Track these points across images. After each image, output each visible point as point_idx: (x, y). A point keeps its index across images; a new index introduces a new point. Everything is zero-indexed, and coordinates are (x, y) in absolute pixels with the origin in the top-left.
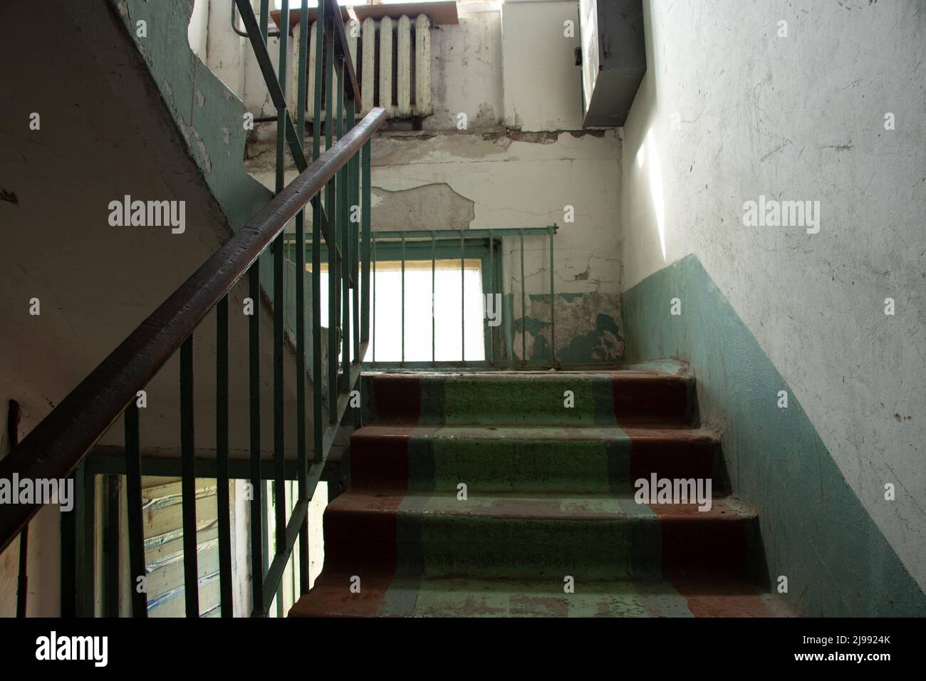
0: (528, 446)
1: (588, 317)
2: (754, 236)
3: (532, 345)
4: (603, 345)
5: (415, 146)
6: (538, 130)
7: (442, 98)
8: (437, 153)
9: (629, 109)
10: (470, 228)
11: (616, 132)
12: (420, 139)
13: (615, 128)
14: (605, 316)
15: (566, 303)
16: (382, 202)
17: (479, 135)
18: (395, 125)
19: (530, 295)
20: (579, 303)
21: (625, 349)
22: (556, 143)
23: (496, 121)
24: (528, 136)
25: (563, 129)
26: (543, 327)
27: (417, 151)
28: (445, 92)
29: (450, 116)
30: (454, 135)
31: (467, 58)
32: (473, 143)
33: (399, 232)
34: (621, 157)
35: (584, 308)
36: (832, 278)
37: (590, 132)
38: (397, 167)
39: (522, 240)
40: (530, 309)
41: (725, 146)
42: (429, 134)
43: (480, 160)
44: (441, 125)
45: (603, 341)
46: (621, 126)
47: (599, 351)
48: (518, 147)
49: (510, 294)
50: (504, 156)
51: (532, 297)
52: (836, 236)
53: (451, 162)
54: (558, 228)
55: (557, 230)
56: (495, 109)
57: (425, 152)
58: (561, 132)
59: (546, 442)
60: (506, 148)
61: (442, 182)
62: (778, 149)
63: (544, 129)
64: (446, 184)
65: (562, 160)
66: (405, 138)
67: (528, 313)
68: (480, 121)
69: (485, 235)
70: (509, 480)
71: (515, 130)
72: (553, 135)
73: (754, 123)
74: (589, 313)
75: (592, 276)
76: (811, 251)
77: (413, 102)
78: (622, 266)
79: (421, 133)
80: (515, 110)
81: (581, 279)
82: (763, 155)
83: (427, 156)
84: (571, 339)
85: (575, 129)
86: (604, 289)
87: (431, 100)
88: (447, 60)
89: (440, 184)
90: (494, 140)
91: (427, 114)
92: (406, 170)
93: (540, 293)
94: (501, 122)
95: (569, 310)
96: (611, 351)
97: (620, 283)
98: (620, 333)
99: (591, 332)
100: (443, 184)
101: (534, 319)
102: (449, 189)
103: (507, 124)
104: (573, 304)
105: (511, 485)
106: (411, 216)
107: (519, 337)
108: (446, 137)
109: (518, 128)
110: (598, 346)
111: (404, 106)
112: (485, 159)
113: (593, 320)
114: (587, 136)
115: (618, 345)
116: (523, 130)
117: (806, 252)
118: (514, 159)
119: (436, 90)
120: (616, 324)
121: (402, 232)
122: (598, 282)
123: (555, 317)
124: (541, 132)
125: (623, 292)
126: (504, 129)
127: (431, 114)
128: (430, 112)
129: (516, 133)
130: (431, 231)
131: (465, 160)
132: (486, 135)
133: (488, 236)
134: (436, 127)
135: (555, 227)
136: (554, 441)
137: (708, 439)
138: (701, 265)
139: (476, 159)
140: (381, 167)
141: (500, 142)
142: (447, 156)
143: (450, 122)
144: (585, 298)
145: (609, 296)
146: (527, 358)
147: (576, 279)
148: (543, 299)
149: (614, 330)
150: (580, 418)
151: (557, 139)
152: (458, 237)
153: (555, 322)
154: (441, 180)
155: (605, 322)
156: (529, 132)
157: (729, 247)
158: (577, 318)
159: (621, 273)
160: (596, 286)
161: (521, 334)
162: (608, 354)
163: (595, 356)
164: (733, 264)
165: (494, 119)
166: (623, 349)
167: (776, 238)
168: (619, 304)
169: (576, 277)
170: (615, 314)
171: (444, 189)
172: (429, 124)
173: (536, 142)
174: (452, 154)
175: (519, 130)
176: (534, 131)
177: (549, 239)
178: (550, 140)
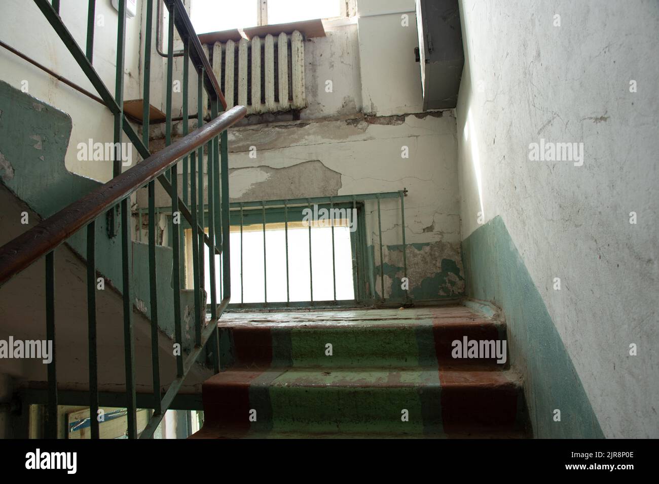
0: (350, 393)
1: (434, 262)
2: (537, 204)
3: (390, 285)
4: (447, 284)
5: (294, 133)
6: (390, 115)
7: (315, 94)
8: (312, 137)
9: (457, 93)
10: (339, 195)
11: (451, 112)
12: (298, 127)
13: (451, 109)
14: (448, 260)
15: (416, 251)
16: (270, 177)
17: (343, 121)
18: (279, 117)
19: (388, 246)
20: (426, 251)
21: (465, 287)
22: (404, 124)
23: (357, 109)
24: (382, 120)
25: (409, 113)
26: (398, 271)
27: (296, 136)
28: (317, 89)
29: (321, 107)
30: (324, 122)
31: (333, 62)
32: (339, 127)
33: (283, 200)
34: (456, 132)
35: (431, 254)
36: (599, 257)
37: (431, 114)
38: (281, 149)
39: (379, 202)
40: (388, 257)
41: (513, 121)
42: (304, 122)
43: (344, 141)
44: (315, 115)
45: (447, 281)
46: (454, 108)
47: (445, 290)
48: (374, 129)
49: (371, 246)
50: (363, 136)
51: (389, 247)
52: (600, 213)
53: (322, 143)
54: (407, 191)
55: (407, 193)
56: (356, 100)
57: (301, 137)
58: (407, 115)
59: (366, 389)
60: (364, 130)
61: (315, 159)
62: (549, 123)
63: (394, 113)
64: (319, 161)
65: (409, 137)
66: (286, 127)
67: (386, 260)
68: (345, 110)
69: (350, 200)
70: (336, 421)
71: (371, 116)
72: (401, 118)
73: (531, 98)
74: (436, 258)
75: (437, 228)
76: (581, 225)
77: (291, 98)
78: (461, 220)
79: (298, 122)
80: (371, 100)
81: (427, 232)
82: (539, 128)
83: (304, 140)
84: (421, 280)
85: (419, 112)
86: (447, 239)
87: (306, 96)
88: (318, 64)
89: (314, 161)
90: (355, 125)
91: (302, 107)
92: (287, 151)
93: (395, 244)
94: (361, 110)
95: (419, 257)
96: (454, 288)
97: (459, 233)
98: (461, 274)
99: (437, 274)
100: (317, 161)
101: (391, 265)
102: (321, 165)
103: (365, 111)
104: (422, 252)
105: (338, 426)
106: (292, 187)
107: (379, 279)
108: (317, 124)
109: (373, 114)
110: (443, 285)
111: (284, 102)
112: (348, 139)
113: (439, 264)
114: (429, 117)
115: (460, 283)
116: (378, 115)
117: (576, 226)
118: (371, 138)
119: (310, 88)
120: (458, 266)
121: (285, 200)
122: (441, 233)
123: (407, 263)
124: (392, 116)
125: (462, 240)
126: (363, 115)
127: (306, 107)
128: (304, 106)
129: (372, 118)
130: (307, 199)
131: (333, 141)
132: (349, 121)
133: (351, 201)
134: (311, 116)
135: (405, 191)
136: (373, 389)
137: (511, 385)
138: (505, 226)
139: (341, 140)
140: (269, 150)
141: (359, 126)
142: (319, 138)
143: (321, 112)
144: (431, 247)
145: (451, 244)
146: (386, 296)
147: (424, 232)
148: (398, 249)
149: (456, 271)
150: (406, 361)
151: (404, 121)
152: (329, 202)
153: (407, 267)
154: (314, 158)
155: (448, 265)
156: (383, 116)
157: (521, 213)
158: (426, 263)
159: (460, 225)
160: (440, 236)
161: (381, 277)
162: (451, 291)
163: (441, 293)
164: (524, 229)
165: (355, 108)
166: (464, 287)
167: (553, 208)
168: (459, 250)
169: (424, 230)
170: (457, 258)
171: (317, 165)
172: (305, 115)
173: (388, 124)
174: (323, 137)
175: (375, 115)
176: (386, 116)
177: (400, 201)
178: (399, 122)
